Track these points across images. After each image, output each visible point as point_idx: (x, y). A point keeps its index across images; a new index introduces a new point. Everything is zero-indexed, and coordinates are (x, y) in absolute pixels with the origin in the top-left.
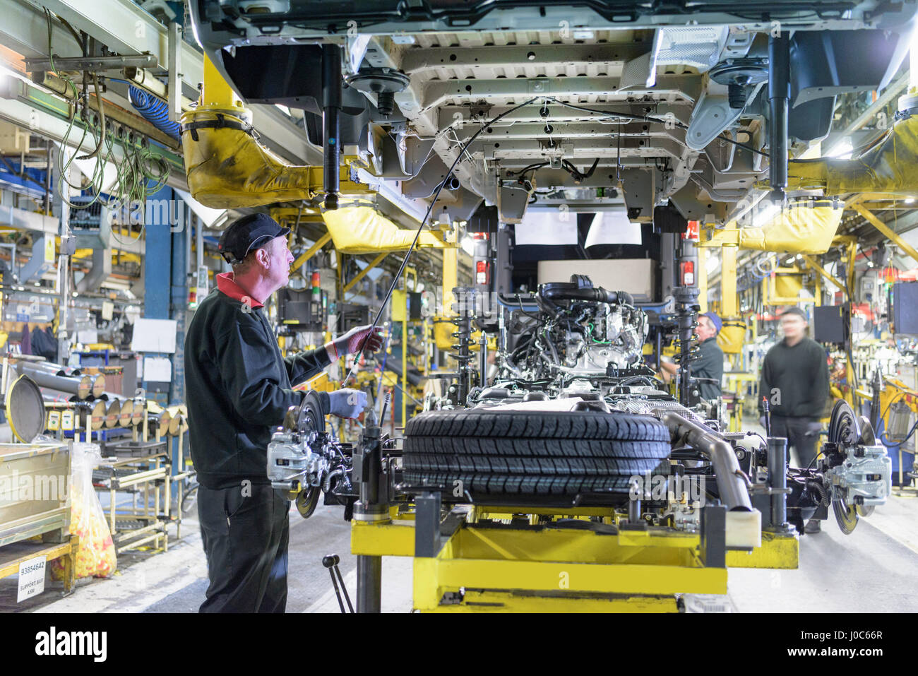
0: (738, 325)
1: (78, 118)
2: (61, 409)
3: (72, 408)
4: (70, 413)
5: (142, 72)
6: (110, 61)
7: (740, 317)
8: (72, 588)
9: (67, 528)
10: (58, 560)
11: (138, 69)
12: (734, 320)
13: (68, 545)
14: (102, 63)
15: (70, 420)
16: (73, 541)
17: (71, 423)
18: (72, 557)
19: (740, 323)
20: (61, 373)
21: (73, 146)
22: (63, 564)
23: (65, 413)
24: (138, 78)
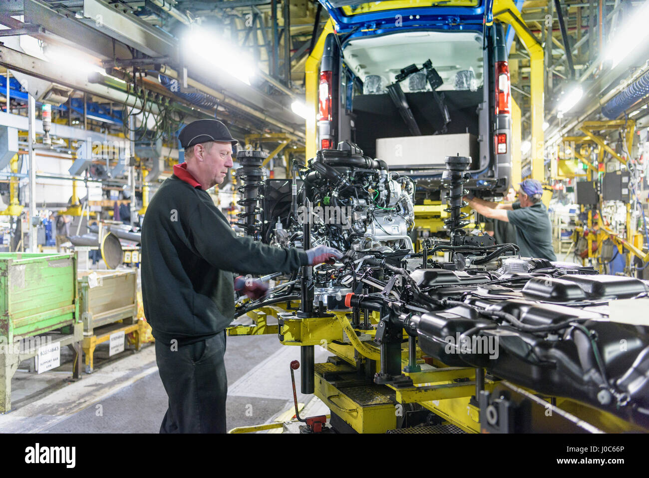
0: (546, 189)
1: (132, 91)
2: (131, 251)
3: (138, 250)
4: (136, 253)
5: (164, 67)
6: (147, 61)
7: (547, 182)
8: (139, 349)
9: (136, 316)
10: (132, 333)
11: (162, 65)
12: (543, 184)
13: (136, 325)
14: (142, 62)
15: (137, 257)
16: (139, 323)
17: (137, 258)
18: (139, 332)
19: (548, 187)
20: (132, 231)
21: (131, 106)
22: (134, 335)
23: (134, 253)
24: (162, 70)
